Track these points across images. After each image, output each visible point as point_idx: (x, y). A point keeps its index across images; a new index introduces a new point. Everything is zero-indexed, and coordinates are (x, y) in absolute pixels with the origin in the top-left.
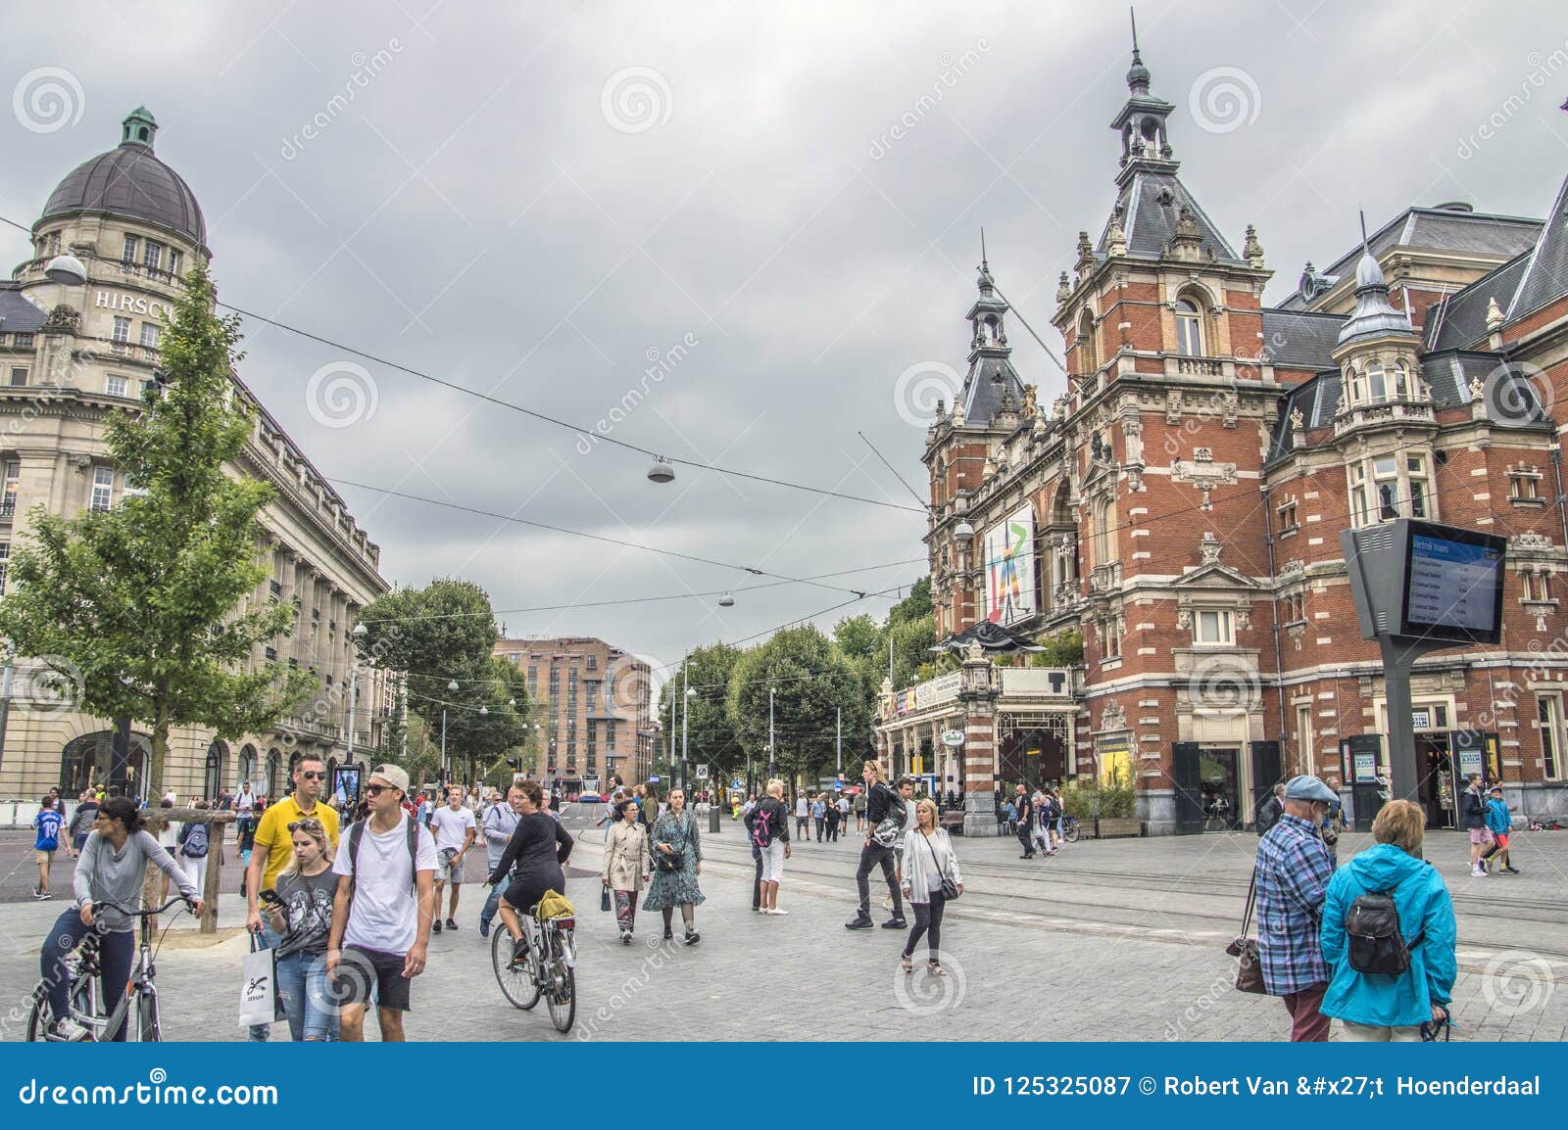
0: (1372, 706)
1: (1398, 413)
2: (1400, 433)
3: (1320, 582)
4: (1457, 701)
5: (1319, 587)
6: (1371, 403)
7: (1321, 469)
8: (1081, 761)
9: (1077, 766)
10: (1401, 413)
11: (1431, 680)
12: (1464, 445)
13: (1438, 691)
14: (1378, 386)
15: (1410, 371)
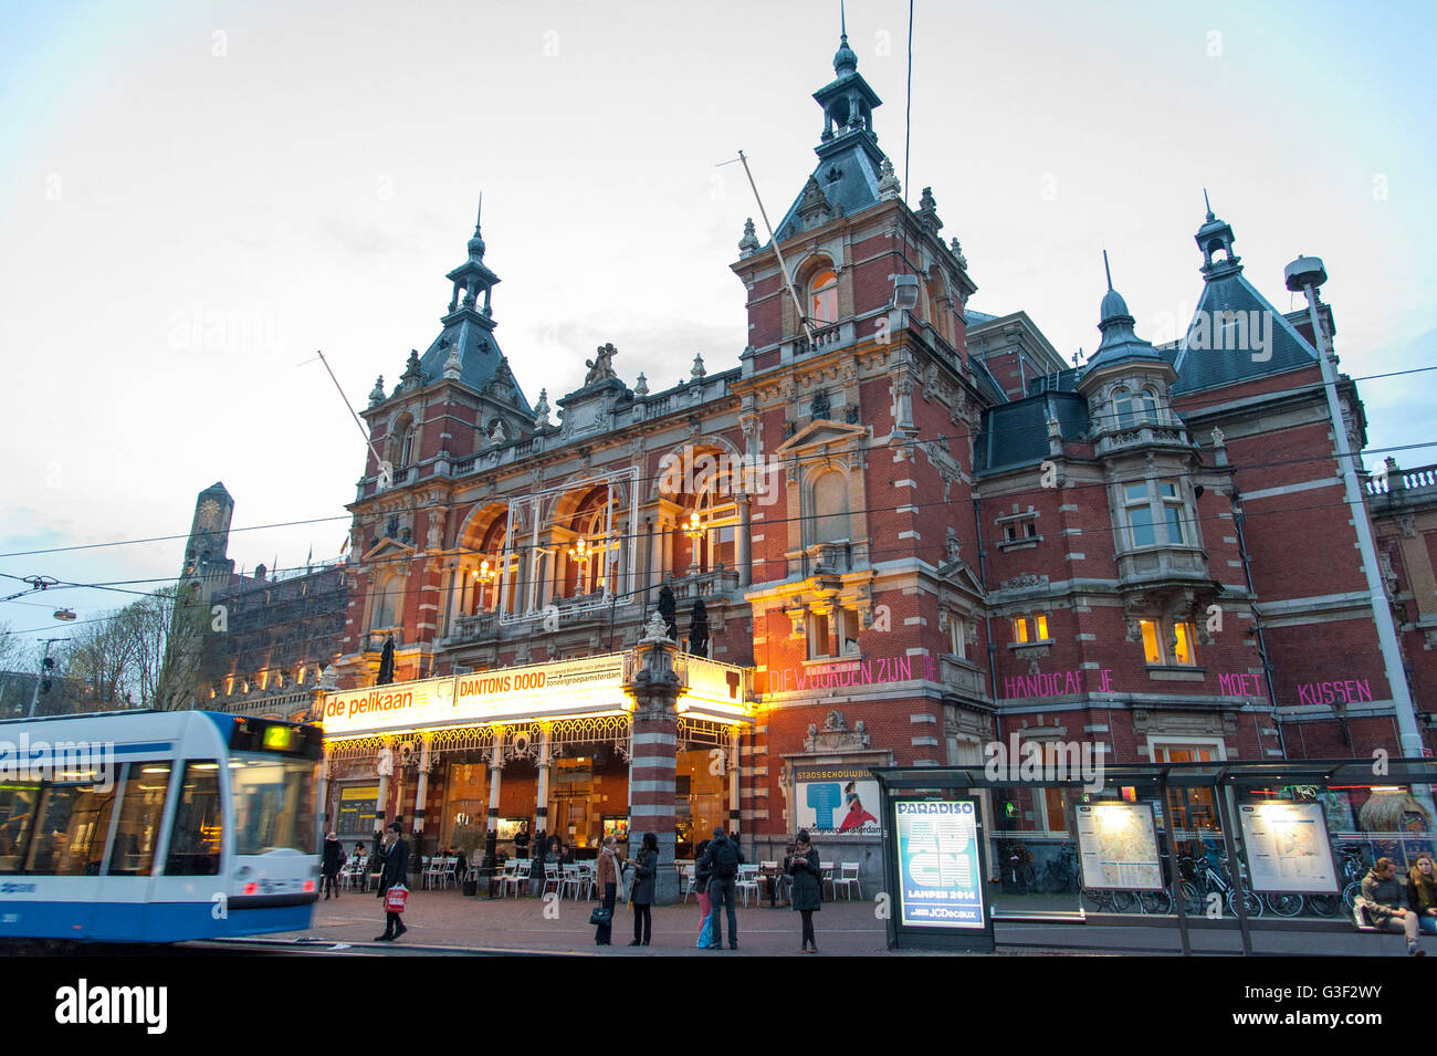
0: (1146, 744)
1: (1147, 437)
2: (1151, 456)
3: (1085, 602)
4: (1227, 746)
5: (1084, 605)
6: (1118, 428)
7: (1080, 483)
8: (748, 793)
9: (741, 799)
10: (1151, 436)
11: (1203, 721)
12: (1211, 488)
13: (1208, 733)
14: (1126, 412)
15: (1160, 397)
